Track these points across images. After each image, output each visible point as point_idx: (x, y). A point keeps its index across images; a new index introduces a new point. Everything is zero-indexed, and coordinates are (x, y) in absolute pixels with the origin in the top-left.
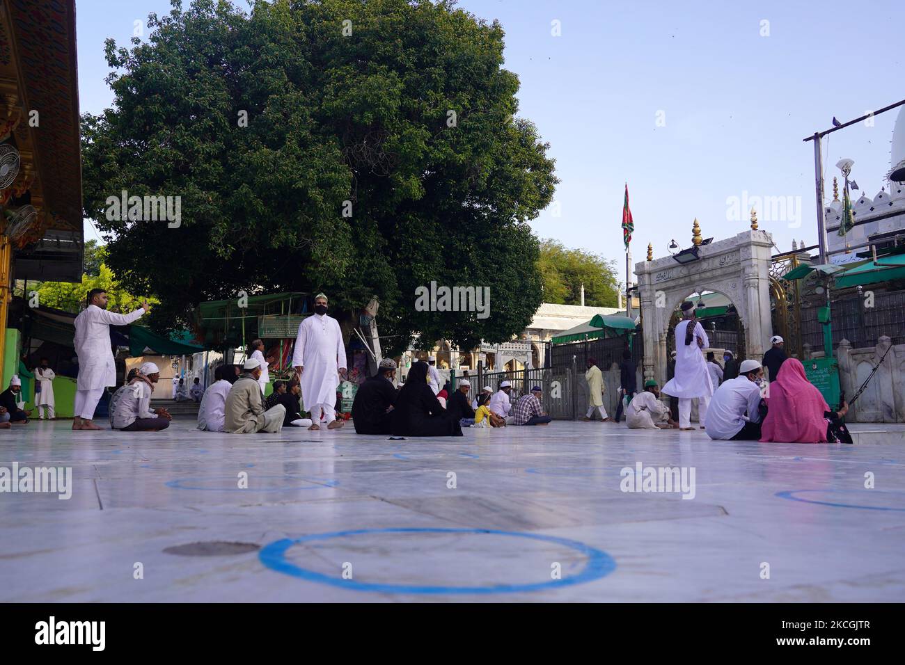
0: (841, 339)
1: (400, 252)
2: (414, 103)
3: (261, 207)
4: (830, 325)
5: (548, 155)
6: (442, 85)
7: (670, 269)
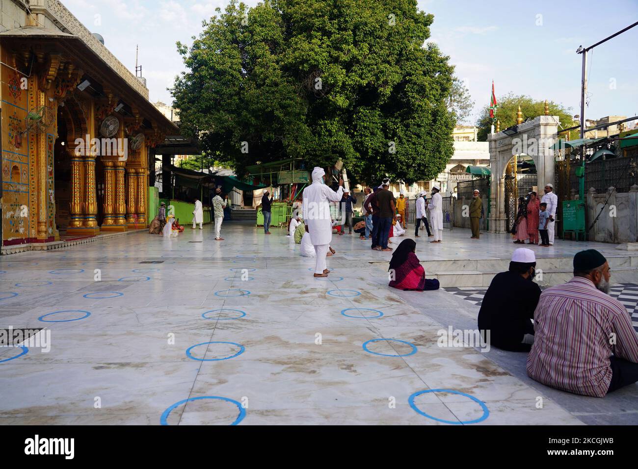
0: (590, 187)
1: (357, 131)
2: (335, 53)
3: (253, 121)
4: (583, 178)
5: (450, 63)
6: (351, 40)
7: (504, 138)
